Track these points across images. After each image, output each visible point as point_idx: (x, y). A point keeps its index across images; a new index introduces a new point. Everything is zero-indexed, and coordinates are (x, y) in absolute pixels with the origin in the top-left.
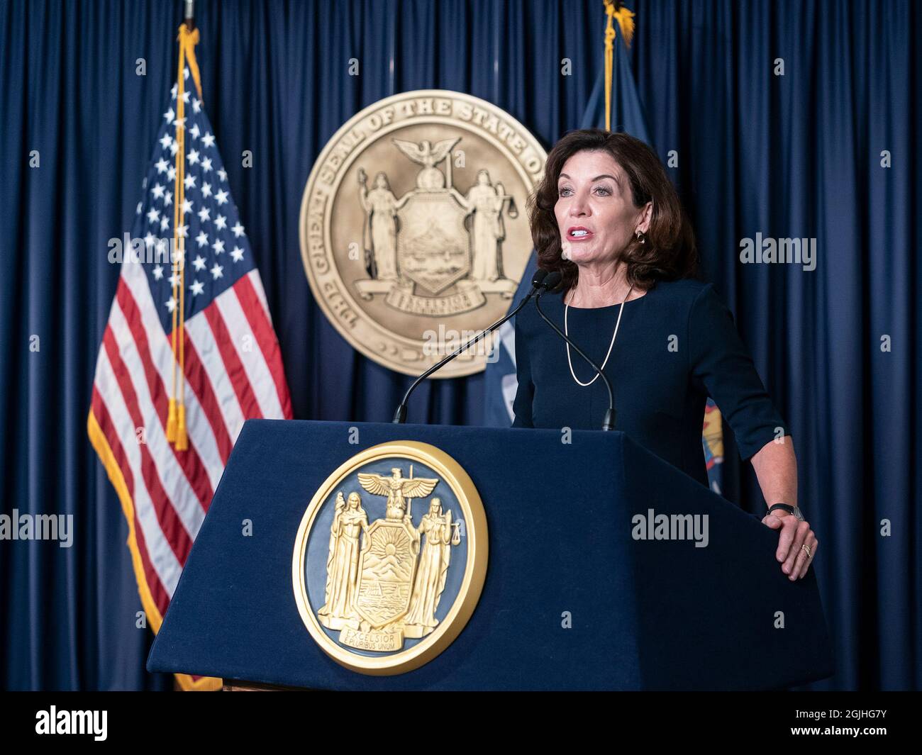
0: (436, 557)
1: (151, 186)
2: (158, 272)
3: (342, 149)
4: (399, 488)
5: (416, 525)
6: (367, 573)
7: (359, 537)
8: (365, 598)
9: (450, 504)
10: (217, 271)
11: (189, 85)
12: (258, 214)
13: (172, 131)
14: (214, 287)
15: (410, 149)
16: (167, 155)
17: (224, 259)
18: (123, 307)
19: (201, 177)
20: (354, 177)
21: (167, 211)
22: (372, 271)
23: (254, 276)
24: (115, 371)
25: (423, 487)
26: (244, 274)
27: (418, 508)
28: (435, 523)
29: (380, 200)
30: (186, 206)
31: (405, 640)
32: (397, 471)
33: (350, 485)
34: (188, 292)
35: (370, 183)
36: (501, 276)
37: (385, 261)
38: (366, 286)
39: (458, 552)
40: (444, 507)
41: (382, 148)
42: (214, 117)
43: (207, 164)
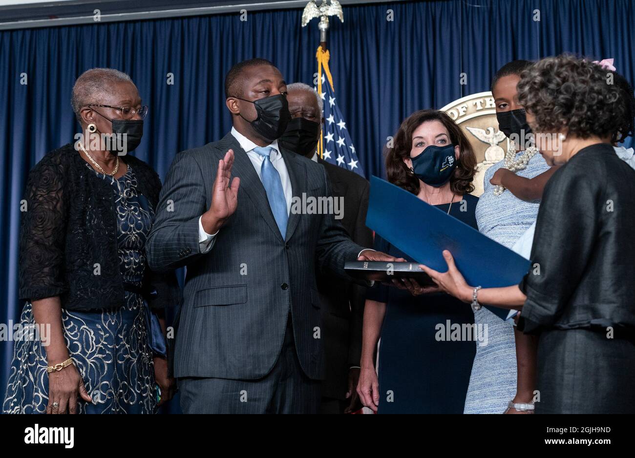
11: (326, 87)
15: (479, 133)
19: (336, 151)
43: (341, 142)
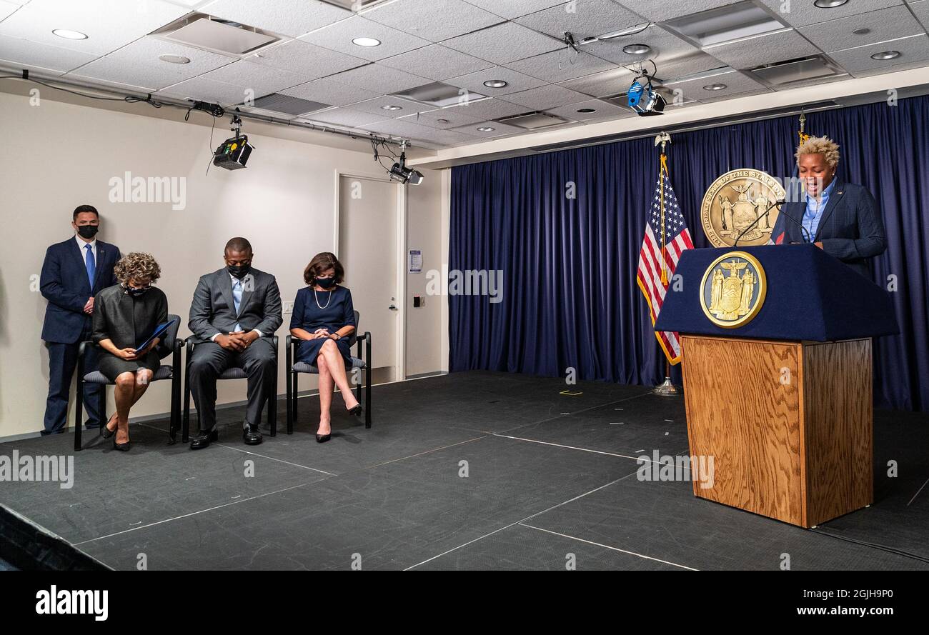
0: (748, 289)
1: (654, 204)
2: (657, 231)
3: (713, 190)
4: (735, 267)
5: (741, 279)
6: (725, 295)
7: (722, 283)
8: (725, 304)
9: (752, 270)
10: (675, 229)
11: (664, 173)
12: (687, 212)
13: (659, 187)
14: (674, 234)
15: (736, 188)
16: (659, 195)
17: (677, 225)
18: (646, 242)
19: (669, 200)
20: (717, 198)
21: (659, 211)
22: (725, 228)
23: (687, 230)
24: (645, 262)
25: (742, 266)
26: (684, 229)
27: (742, 272)
28: (748, 277)
29: (727, 205)
30: (665, 210)
31: (739, 316)
32: (733, 261)
33: (718, 267)
34: (666, 236)
35: (723, 200)
36: (768, 227)
37: (729, 224)
38: (723, 232)
39: (756, 286)
40: (750, 272)
41: (726, 188)
42: (672, 182)
43: (671, 196)
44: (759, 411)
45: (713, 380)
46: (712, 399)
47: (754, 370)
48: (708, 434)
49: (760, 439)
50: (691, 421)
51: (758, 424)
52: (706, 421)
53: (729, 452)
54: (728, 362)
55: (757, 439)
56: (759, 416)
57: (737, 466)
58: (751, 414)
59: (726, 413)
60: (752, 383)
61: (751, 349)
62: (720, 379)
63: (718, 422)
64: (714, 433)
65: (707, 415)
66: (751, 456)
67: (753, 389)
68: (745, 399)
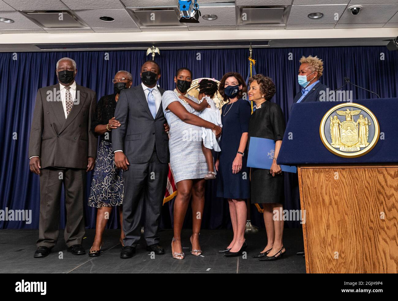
4: (349, 113)
5: (356, 122)
6: (343, 134)
7: (339, 126)
8: (344, 140)
27: (356, 117)
28: (362, 120)
31: (360, 148)
33: (334, 114)
39: (371, 127)
40: (364, 116)
44: (372, 217)
45: (330, 199)
46: (329, 214)
47: (369, 188)
48: (324, 241)
49: (373, 240)
50: (307, 233)
51: (371, 228)
52: (322, 232)
53: (343, 253)
54: (345, 184)
55: (370, 239)
56: (372, 222)
57: (351, 262)
58: (365, 221)
59: (342, 223)
60: (367, 197)
61: (367, 172)
62: (337, 198)
63: (334, 230)
64: (330, 240)
65: (323, 226)
66: (364, 253)
67: (367, 202)
68: (360, 210)
